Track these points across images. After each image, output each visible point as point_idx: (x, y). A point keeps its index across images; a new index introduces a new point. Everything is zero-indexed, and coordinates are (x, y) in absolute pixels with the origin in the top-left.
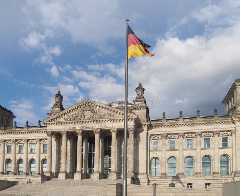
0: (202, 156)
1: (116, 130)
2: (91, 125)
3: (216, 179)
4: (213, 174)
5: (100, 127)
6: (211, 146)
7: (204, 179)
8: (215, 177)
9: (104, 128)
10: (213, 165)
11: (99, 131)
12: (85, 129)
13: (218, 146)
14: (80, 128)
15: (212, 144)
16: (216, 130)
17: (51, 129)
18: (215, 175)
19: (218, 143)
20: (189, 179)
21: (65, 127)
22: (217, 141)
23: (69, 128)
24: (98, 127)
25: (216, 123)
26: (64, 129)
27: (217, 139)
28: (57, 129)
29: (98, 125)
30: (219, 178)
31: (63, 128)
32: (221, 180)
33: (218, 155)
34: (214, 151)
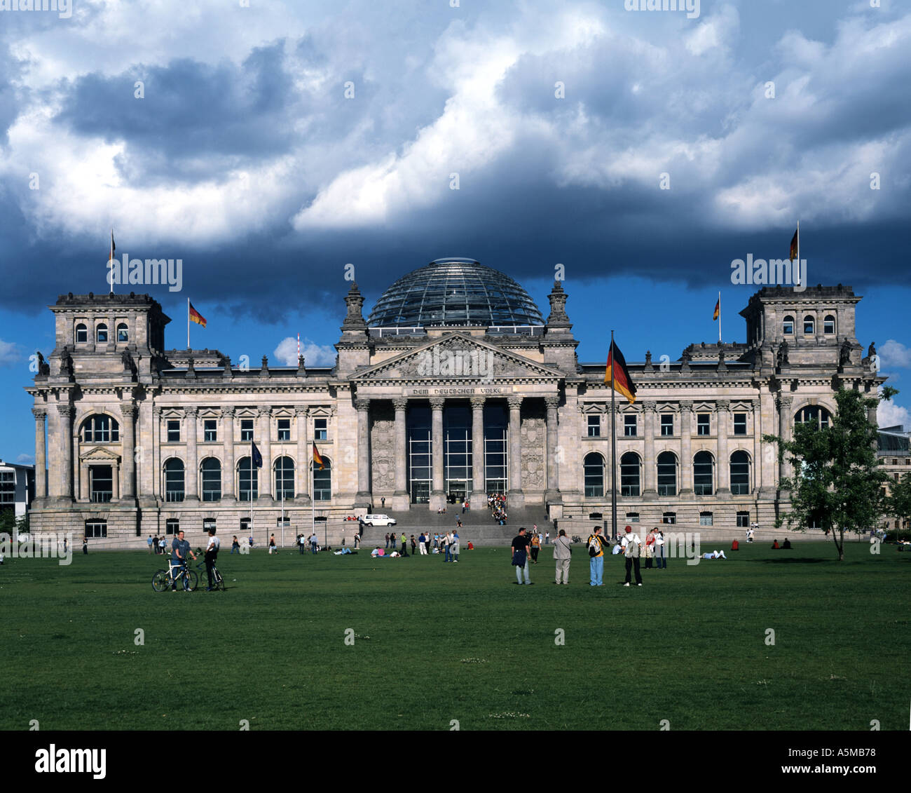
0: (692, 452)
1: (520, 401)
2: (463, 388)
3: (723, 503)
4: (716, 493)
5: (485, 393)
6: (713, 432)
7: (699, 503)
8: (719, 499)
9: (493, 395)
10: (716, 472)
11: (483, 401)
12: (449, 396)
13: (726, 432)
14: (439, 393)
15: (713, 427)
16: (721, 398)
17: (369, 394)
18: (718, 495)
19: (726, 425)
20: (668, 504)
21: (403, 390)
22: (723, 422)
23: (412, 393)
24: (480, 393)
25: (721, 383)
26: (401, 394)
27: (724, 416)
28: (383, 394)
29: (480, 389)
30: (728, 503)
31: (398, 392)
32: (732, 507)
33: (727, 450)
34: (718, 442)
